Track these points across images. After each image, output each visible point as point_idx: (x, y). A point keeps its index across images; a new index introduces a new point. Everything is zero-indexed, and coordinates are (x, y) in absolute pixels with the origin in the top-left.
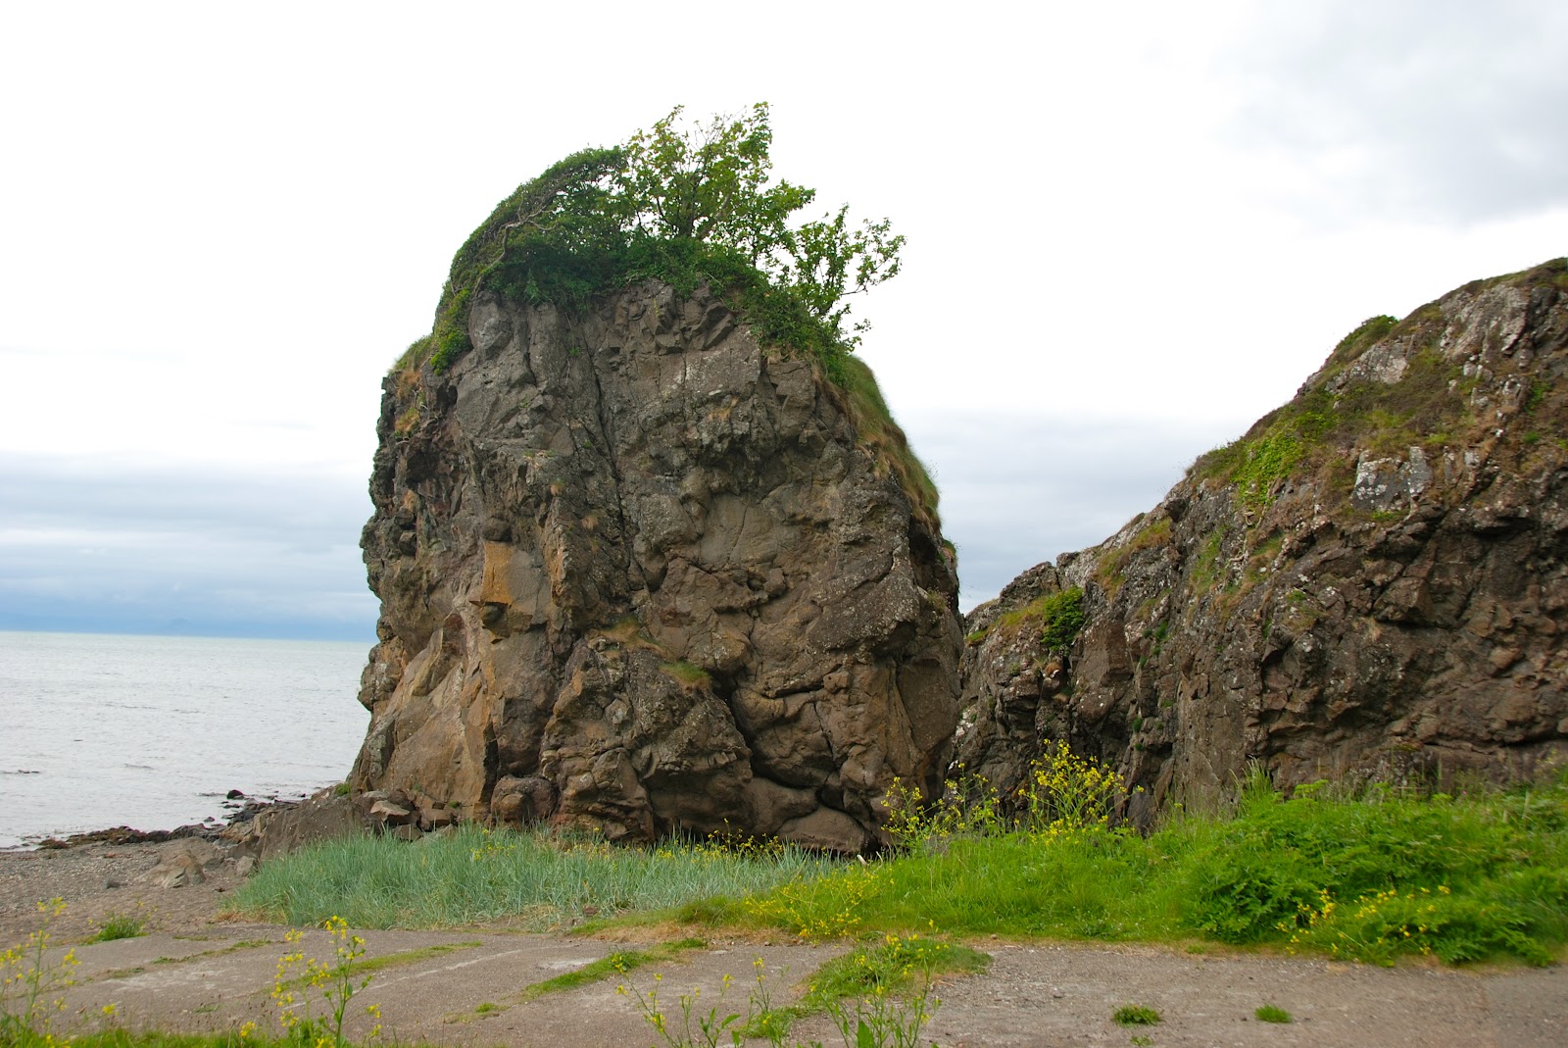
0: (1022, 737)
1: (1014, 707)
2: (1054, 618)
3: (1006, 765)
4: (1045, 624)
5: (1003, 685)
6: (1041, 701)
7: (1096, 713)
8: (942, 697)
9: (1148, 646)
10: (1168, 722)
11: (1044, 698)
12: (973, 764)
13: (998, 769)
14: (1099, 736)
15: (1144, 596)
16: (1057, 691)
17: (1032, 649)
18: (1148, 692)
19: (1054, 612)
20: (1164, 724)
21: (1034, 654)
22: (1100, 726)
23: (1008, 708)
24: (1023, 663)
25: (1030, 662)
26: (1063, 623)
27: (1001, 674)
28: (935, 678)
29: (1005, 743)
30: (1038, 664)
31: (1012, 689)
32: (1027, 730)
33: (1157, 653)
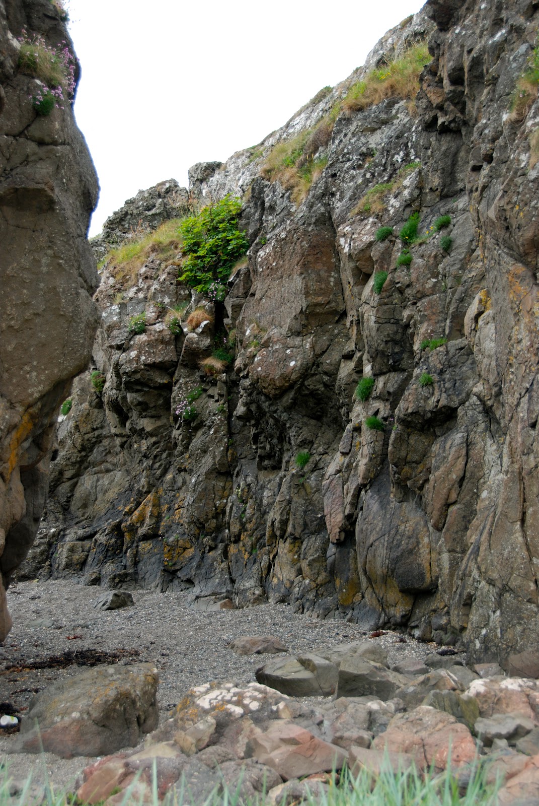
0: (149, 429)
1: (138, 382)
2: (197, 244)
3: (118, 475)
4: (184, 254)
5: (119, 347)
6: (180, 371)
7: (284, 377)
8: (61, 283)
9: (386, 255)
10: (441, 372)
11: (185, 366)
12: (68, 474)
13: (105, 481)
14: (285, 416)
15: (367, 182)
16: (207, 352)
17: (163, 292)
18: (390, 329)
19: (198, 235)
20: (436, 377)
21: (167, 300)
22: (288, 399)
23: (126, 383)
24: (151, 313)
25: (162, 313)
26: (213, 251)
27: (115, 332)
28: (43, 240)
29: (118, 441)
30: (174, 315)
31: (133, 354)
32: (157, 417)
33: (407, 264)
